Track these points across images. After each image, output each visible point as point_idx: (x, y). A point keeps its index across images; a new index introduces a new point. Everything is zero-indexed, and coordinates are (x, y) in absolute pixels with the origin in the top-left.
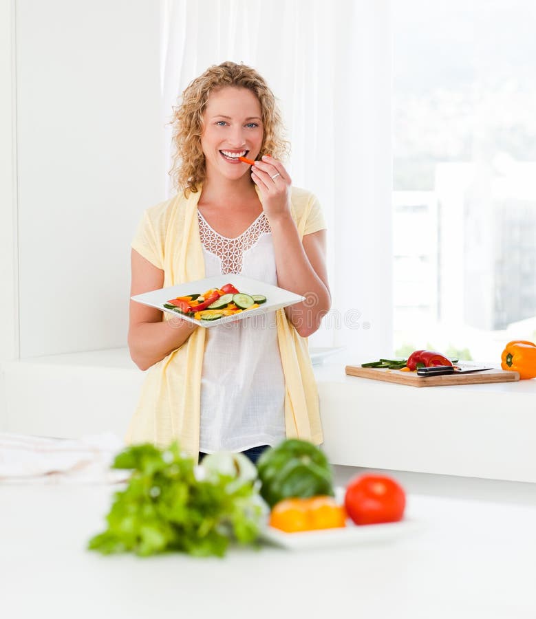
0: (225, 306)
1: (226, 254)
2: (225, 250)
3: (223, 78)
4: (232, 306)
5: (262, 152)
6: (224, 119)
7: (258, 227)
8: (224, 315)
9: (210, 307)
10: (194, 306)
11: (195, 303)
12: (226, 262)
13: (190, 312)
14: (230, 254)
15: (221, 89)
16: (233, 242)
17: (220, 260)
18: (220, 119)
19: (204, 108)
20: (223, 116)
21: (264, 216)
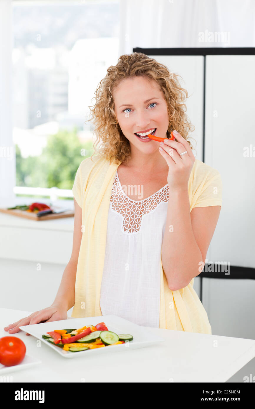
0: (93, 341)
1: (129, 213)
2: (128, 210)
3: (118, 73)
4: (99, 341)
5: (171, 128)
6: (127, 107)
7: (160, 196)
8: (89, 348)
9: (79, 341)
10: (67, 338)
11: (67, 337)
12: (128, 219)
13: (61, 343)
14: (132, 213)
15: (119, 82)
16: (137, 204)
17: (123, 218)
18: (124, 107)
19: (112, 101)
20: (126, 105)
21: (168, 187)
